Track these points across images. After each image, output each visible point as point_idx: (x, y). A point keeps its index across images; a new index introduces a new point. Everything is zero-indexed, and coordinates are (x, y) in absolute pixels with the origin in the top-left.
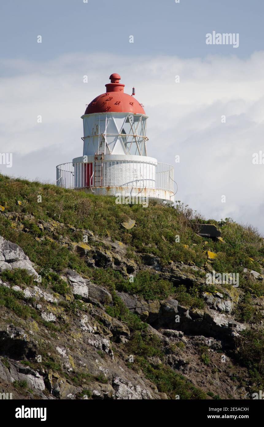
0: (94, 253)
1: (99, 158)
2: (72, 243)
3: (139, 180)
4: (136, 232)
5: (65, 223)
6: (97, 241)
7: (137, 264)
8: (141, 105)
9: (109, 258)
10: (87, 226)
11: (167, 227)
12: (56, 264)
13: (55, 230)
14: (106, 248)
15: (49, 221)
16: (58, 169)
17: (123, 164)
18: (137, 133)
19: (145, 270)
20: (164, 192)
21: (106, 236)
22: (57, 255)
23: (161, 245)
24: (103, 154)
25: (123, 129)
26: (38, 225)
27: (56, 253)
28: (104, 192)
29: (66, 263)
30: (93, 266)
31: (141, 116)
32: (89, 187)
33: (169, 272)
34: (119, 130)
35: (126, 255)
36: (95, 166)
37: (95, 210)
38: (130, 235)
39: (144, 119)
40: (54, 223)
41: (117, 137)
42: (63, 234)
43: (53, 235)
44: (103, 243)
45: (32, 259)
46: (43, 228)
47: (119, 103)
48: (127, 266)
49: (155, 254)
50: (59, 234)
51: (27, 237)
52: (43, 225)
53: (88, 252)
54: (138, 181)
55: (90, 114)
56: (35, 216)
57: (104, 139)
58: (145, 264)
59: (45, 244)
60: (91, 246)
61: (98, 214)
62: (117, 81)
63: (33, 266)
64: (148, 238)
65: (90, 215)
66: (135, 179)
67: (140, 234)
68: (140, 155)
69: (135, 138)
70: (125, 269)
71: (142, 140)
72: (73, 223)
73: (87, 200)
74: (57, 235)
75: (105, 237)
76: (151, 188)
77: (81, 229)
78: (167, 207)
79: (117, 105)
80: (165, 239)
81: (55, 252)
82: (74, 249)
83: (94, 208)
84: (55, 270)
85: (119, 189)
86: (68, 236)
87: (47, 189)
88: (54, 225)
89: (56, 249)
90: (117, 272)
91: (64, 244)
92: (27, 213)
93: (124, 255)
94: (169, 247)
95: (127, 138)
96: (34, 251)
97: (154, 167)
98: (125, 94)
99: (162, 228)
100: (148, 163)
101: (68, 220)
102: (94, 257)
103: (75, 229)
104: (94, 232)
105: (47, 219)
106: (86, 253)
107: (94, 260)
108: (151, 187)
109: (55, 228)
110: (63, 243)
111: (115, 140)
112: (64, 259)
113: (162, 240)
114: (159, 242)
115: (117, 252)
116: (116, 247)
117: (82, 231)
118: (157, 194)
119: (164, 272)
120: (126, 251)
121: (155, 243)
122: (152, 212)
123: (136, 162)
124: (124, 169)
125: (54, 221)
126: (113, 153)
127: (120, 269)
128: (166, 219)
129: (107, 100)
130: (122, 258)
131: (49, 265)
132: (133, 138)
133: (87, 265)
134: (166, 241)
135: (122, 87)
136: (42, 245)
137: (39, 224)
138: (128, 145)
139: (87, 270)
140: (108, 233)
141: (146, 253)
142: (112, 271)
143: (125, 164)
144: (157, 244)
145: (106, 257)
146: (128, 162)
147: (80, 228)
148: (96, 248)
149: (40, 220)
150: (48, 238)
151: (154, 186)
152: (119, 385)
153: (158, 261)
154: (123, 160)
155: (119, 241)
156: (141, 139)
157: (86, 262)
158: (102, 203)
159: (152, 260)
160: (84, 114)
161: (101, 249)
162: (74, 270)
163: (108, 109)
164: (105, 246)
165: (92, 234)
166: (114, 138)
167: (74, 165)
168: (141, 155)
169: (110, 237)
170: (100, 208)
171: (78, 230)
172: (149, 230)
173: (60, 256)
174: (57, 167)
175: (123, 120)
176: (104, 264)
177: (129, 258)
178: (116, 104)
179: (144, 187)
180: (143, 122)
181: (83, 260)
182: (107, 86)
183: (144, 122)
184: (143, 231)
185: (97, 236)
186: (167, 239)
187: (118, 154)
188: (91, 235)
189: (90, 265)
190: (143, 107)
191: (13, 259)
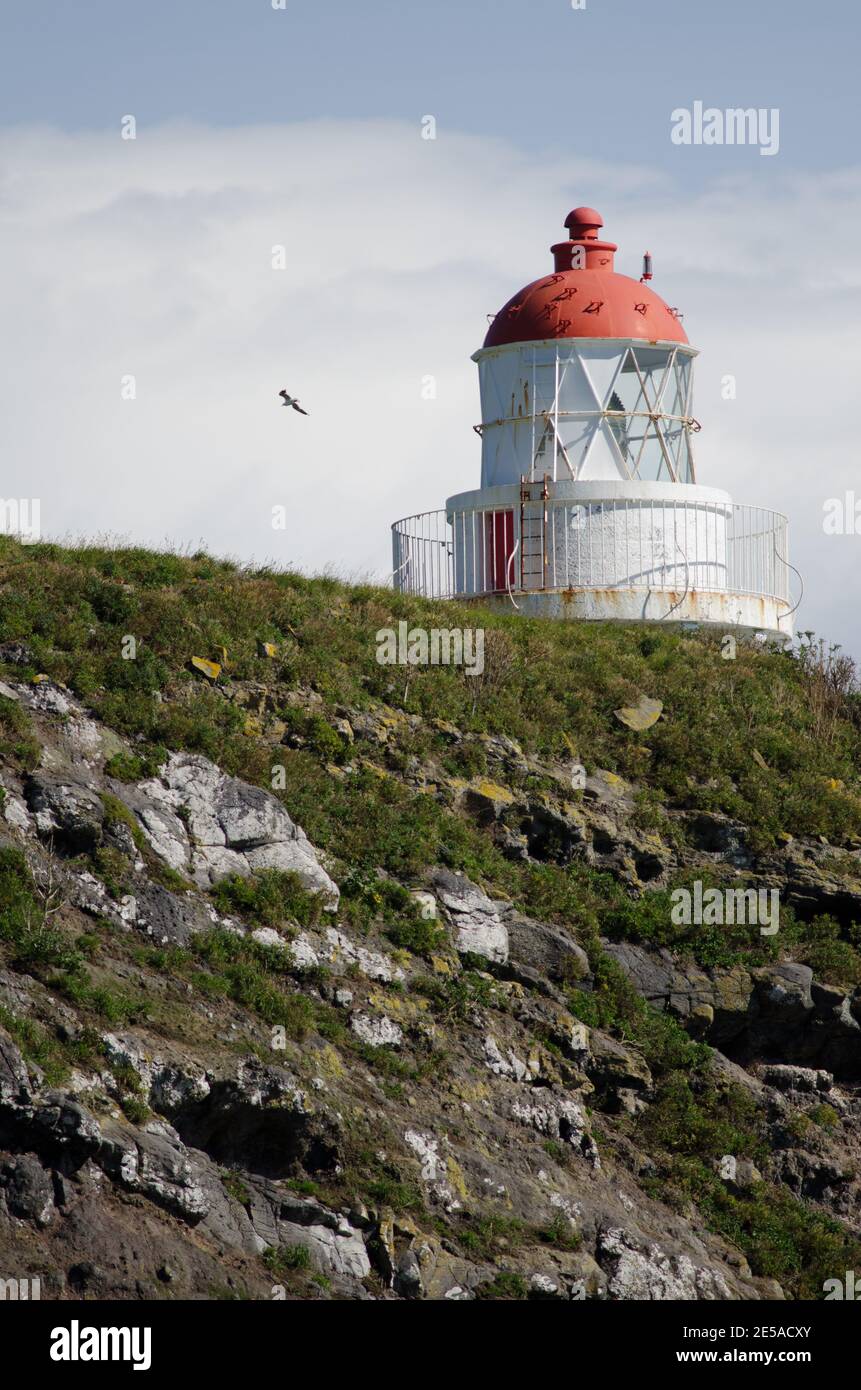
0: (526, 813)
1: (535, 494)
2: (450, 782)
3: (674, 566)
4: (667, 739)
5: (424, 716)
6: (534, 774)
7: (670, 847)
8: (675, 312)
9: (574, 828)
10: (498, 724)
11: (770, 721)
12: (398, 852)
13: (392, 738)
14: (566, 795)
15: (371, 710)
16: (396, 535)
17: (617, 512)
18: (663, 407)
19: (698, 866)
20: (758, 602)
21: (566, 754)
22: (401, 823)
23: (751, 782)
24: (550, 479)
25: (614, 395)
26: (334, 724)
27: (399, 817)
28: (556, 610)
29: (430, 850)
30: (521, 859)
31: (673, 350)
32: (504, 592)
33: (778, 874)
34: (601, 398)
35: (634, 817)
36: (522, 520)
37: (524, 670)
38: (645, 750)
39: (685, 359)
40: (387, 716)
41: (594, 422)
42: (418, 753)
43: (387, 754)
44: (553, 779)
45: (316, 836)
46: (351, 733)
47: (598, 308)
48: (637, 854)
49: (729, 813)
50: (405, 753)
51: (298, 766)
52: (351, 723)
53: (504, 811)
54: (669, 568)
55: (501, 347)
56: (323, 693)
57: (550, 428)
58: (698, 847)
59: (359, 785)
60: (516, 790)
61: (534, 683)
62: (591, 233)
63: (321, 863)
64: (706, 759)
65: (509, 685)
66: (658, 563)
67: (678, 746)
68: (674, 480)
69: (656, 424)
70: (630, 863)
71: (680, 431)
72: (452, 713)
73: (496, 635)
74: (398, 753)
75: (561, 760)
76: (712, 591)
77: (479, 733)
78: (766, 653)
79: (593, 315)
80: (762, 763)
81: (395, 814)
82: (458, 801)
83: (522, 661)
84: (395, 873)
85: (603, 595)
86: (437, 758)
87: (364, 603)
88: (386, 723)
89: (396, 802)
90: (602, 875)
91: (424, 784)
92: (299, 684)
93: (627, 818)
94: (779, 789)
95: (627, 425)
96: (323, 811)
97: (721, 518)
98: (617, 276)
99: (752, 726)
100: (703, 508)
101: (434, 704)
102: (525, 828)
103: (458, 734)
104: (522, 741)
105: (365, 704)
106: (497, 815)
107: (525, 836)
108: (713, 586)
109: (392, 733)
110: (422, 781)
111: (589, 434)
112: (427, 837)
113: (754, 767)
114: (744, 770)
115: (604, 809)
116: (599, 791)
117: (481, 741)
118: (734, 610)
119: (763, 873)
120: (634, 804)
121: (730, 775)
122: (717, 671)
123: (659, 504)
124: (619, 530)
125: (387, 708)
126: (581, 476)
127: (614, 864)
128: (767, 694)
129: (558, 299)
130: (619, 829)
131: (376, 855)
132: (649, 425)
133: (504, 855)
134: (767, 768)
135: (607, 254)
136: (347, 789)
137: (337, 719)
138: (633, 447)
139: (502, 871)
140: (570, 745)
141: (699, 809)
142: (587, 871)
143: (623, 511)
144: (735, 779)
145: (565, 825)
146: (633, 504)
147: (475, 731)
148: (533, 797)
149: (340, 707)
150: (368, 764)
151: (722, 583)
152: (618, 1256)
153: (741, 837)
154: (618, 498)
155: (609, 770)
156: (676, 427)
157: (499, 843)
158: (550, 646)
159: (721, 832)
160: (481, 347)
161: (547, 801)
162: (458, 873)
163: (564, 329)
164: (560, 790)
165: (518, 750)
166: (585, 424)
167: (450, 520)
168: (677, 479)
169: (578, 758)
170: (541, 663)
171: (469, 736)
172: (708, 734)
173: (412, 824)
174: (393, 526)
175: (614, 362)
176: (559, 850)
177: (643, 828)
178: (589, 312)
179: (690, 590)
180: (680, 368)
181: (488, 837)
182: (555, 249)
183: (683, 370)
184: (690, 736)
185: (535, 757)
186: (769, 763)
187: (600, 479)
188: (514, 755)
189: (512, 854)
190: (680, 319)
191: (252, 840)
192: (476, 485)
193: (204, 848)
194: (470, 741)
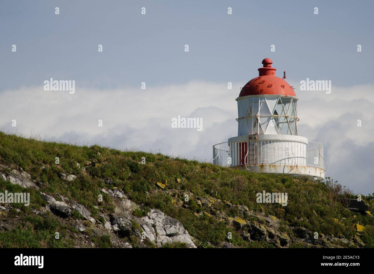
0: (249, 227)
1: (253, 138)
2: (228, 218)
4: (289, 207)
5: (222, 200)
6: (252, 216)
7: (290, 237)
8: (292, 88)
9: (263, 231)
10: (242, 202)
11: (318, 202)
12: (214, 237)
13: (213, 206)
14: (261, 222)
15: (207, 198)
16: (214, 149)
17: (276, 143)
18: (289, 114)
19: (297, 242)
20: (315, 169)
21: (261, 211)
22: (215, 229)
23: (312, 219)
24: (257, 134)
25: (275, 110)
26: (196, 202)
27: (214, 228)
28: (258, 170)
29: (223, 237)
30: (248, 240)
31: (292, 98)
32: (244, 165)
33: (320, 245)
34: (272, 111)
35: (279, 228)
36: (249, 145)
37: (249, 187)
38: (283, 210)
39: (295, 101)
40: (211, 199)
41: (269, 118)
42: (220, 210)
43: (211, 210)
44: (257, 217)
45: (191, 233)
46: (201, 204)
47: (271, 86)
48: (280, 239)
49: (306, 228)
50: (216, 210)
51: (186, 213)
52: (201, 201)
53: (243, 226)
54: (290, 158)
55: (244, 97)
56: (194, 193)
57: (257, 120)
58: (297, 237)
59: (203, 219)
60: (247, 221)
61: (252, 191)
62: (269, 65)
63: (192, 240)
64: (300, 212)
65: (245, 191)
66: (287, 157)
67: (292, 209)
68: (292, 134)
69: (287, 119)
70: (279, 241)
71: (294, 121)
72: (229, 199)
73: (242, 177)
74: (214, 210)
75: (260, 212)
76: (302, 165)
77: (237, 204)
78: (317, 183)
79: (269, 88)
80: (316, 214)
81: (213, 227)
82: (231, 223)
83: (249, 185)
84: (213, 243)
85: (272, 166)
86: (225, 211)
87: (205, 168)
88: (211, 201)
89: (213, 224)
90: (271, 245)
91: (221, 219)
92: (187, 190)
93: (278, 229)
94: (320, 221)
95: (279, 119)
96: (193, 226)
97: (305, 145)
98: (276, 77)
99: (313, 203)
100: (299, 142)
101: (224, 196)
102: (249, 231)
103: (231, 205)
104: (248, 207)
105: (205, 196)
106: (241, 227)
107: (249, 234)
108: (302, 164)
109: (212, 204)
110: (221, 218)
111: (268, 121)
112: (222, 233)
113: (313, 215)
114: (310, 216)
115: (271, 226)
116: (270, 221)
117: (237, 207)
118: (308, 171)
119: (315, 244)
120: (280, 225)
121: (306, 217)
122: (303, 188)
123: (287, 141)
124: (276, 148)
125: (211, 197)
126: (266, 133)
127: (274, 242)
128: (317, 194)
129: (260, 83)
130: (275, 232)
131: (208, 238)
132: (285, 119)
133: (243, 239)
134: (317, 215)
135: (274, 71)
136: (200, 220)
137: (197, 200)
138: (280, 125)
139: (243, 243)
140: (262, 208)
141: (298, 226)
142: (266, 243)
143: (277, 143)
144: (308, 218)
145: (260, 230)
146: (280, 141)
147: (236, 204)
148: (251, 223)
149: (198, 197)
150: (206, 213)
151: (305, 163)
153: (309, 234)
154: (276, 139)
155: (273, 215)
156: (292, 120)
157: (242, 235)
158: (257, 180)
159: (304, 233)
160: (238, 97)
161: (255, 224)
162: (231, 244)
163: (261, 92)
164: (259, 221)
165: (247, 209)
166: (267, 118)
167: (229, 145)
168: (293, 134)
169: (264, 212)
170: (254, 185)
171: (234, 205)
172: (300, 205)
173: (218, 229)
174: (213, 146)
175: (275, 101)
176: (259, 237)
177: (282, 232)
178: (269, 87)
179: (296, 165)
180: (294, 103)
181: (239, 234)
182: (259, 70)
183: (294, 104)
184: (296, 206)
185: (252, 211)
186: (317, 214)
187: (271, 134)
188: (246, 211)
189: (246, 238)
190: (293, 89)
191: (173, 234)
192: (237, 135)
193: (160, 236)
194: (234, 207)
